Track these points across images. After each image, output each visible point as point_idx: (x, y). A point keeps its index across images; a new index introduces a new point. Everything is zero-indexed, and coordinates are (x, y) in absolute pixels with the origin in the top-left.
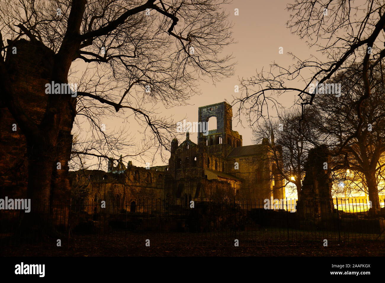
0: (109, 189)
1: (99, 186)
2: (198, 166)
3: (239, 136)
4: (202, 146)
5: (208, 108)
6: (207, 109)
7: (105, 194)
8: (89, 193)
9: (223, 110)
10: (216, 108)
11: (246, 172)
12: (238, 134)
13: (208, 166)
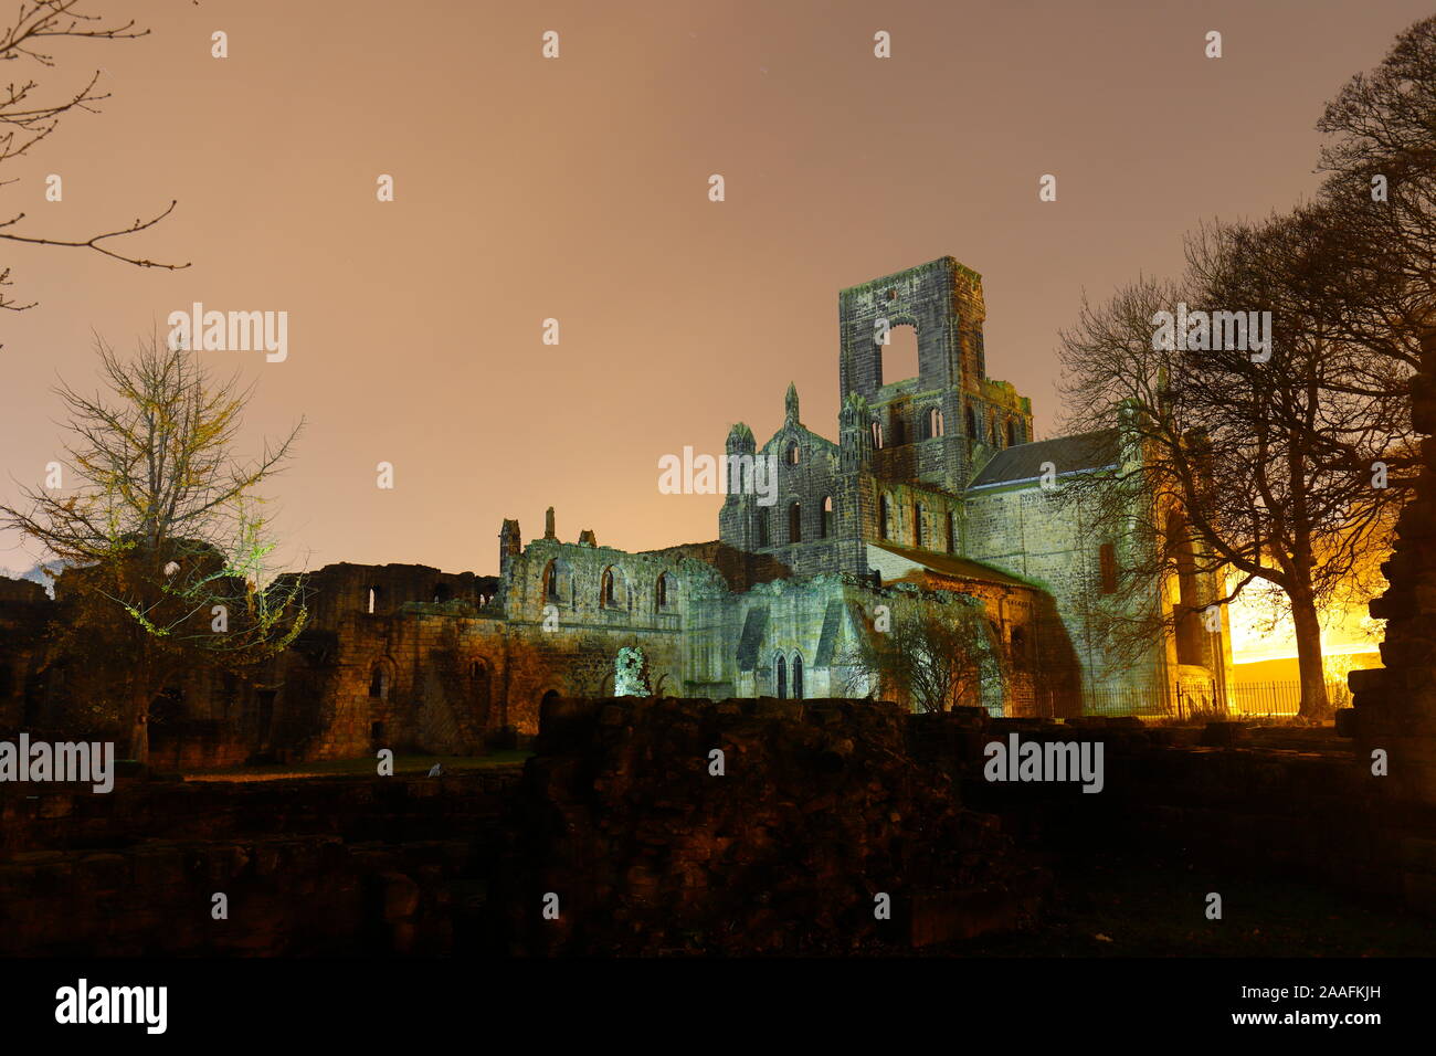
0: (435, 642)
1: (391, 631)
2: (839, 531)
3: (1017, 401)
4: (854, 447)
5: (878, 292)
6: (874, 294)
7: (417, 665)
8: (343, 661)
9: (940, 291)
10: (911, 286)
11: (1051, 550)
12: (1013, 395)
13: (883, 533)
